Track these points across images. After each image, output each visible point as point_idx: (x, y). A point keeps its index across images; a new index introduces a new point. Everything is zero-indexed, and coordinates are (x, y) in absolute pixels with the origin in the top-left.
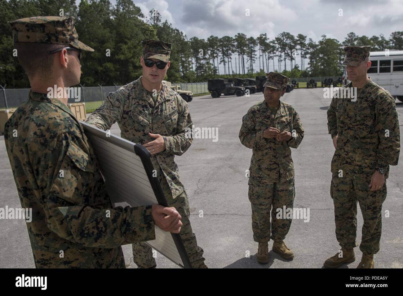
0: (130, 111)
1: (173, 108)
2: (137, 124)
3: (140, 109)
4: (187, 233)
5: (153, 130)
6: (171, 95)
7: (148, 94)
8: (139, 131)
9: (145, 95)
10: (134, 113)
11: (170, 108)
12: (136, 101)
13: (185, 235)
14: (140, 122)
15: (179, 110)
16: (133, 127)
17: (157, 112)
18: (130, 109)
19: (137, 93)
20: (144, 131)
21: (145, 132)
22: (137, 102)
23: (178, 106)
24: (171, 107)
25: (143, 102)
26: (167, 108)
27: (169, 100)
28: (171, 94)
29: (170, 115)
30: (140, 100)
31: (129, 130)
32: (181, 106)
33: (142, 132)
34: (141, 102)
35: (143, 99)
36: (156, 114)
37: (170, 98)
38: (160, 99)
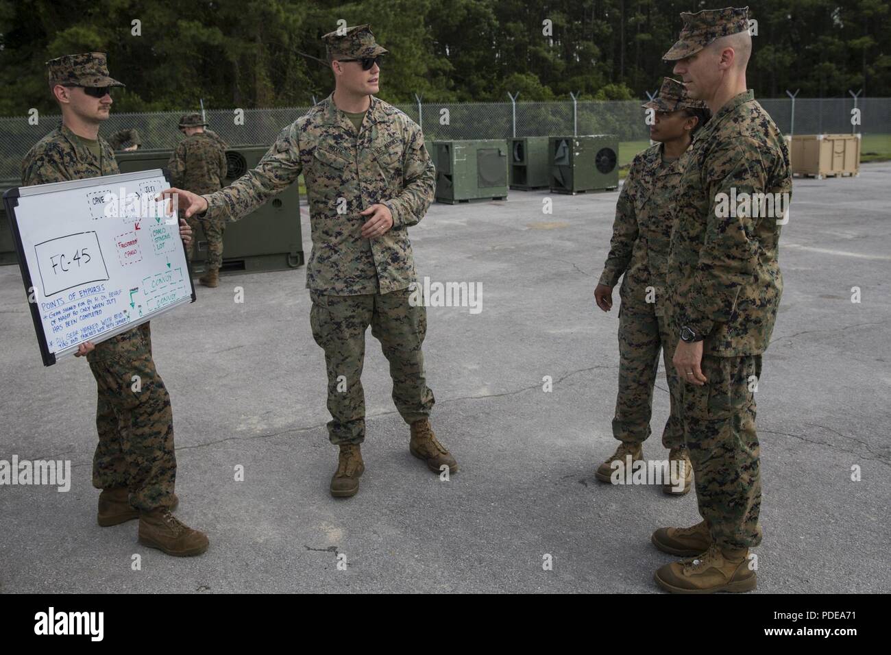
0: (315, 147)
1: (390, 135)
2: (328, 168)
3: (330, 142)
4: (414, 364)
5: (357, 174)
6: (388, 115)
7: (343, 116)
8: (334, 178)
9: (339, 117)
10: (321, 151)
11: (386, 135)
12: (324, 129)
13: (409, 366)
14: (332, 163)
15: (404, 138)
16: (322, 174)
17: (363, 142)
18: (313, 145)
19: (326, 117)
20: (340, 177)
21: (343, 178)
22: (326, 132)
23: (401, 132)
24: (387, 132)
25: (334, 130)
26: (380, 135)
27: (384, 122)
28: (388, 112)
29: (386, 146)
30: (329, 127)
31: (318, 179)
32: (407, 131)
33: (338, 179)
34: (331, 131)
35: (336, 125)
36: (361, 147)
37: (386, 119)
38: (367, 122)
